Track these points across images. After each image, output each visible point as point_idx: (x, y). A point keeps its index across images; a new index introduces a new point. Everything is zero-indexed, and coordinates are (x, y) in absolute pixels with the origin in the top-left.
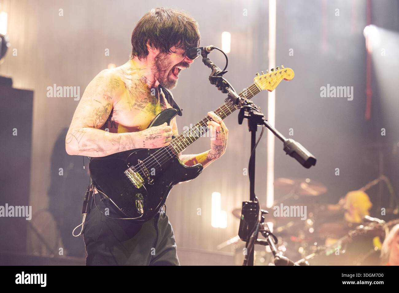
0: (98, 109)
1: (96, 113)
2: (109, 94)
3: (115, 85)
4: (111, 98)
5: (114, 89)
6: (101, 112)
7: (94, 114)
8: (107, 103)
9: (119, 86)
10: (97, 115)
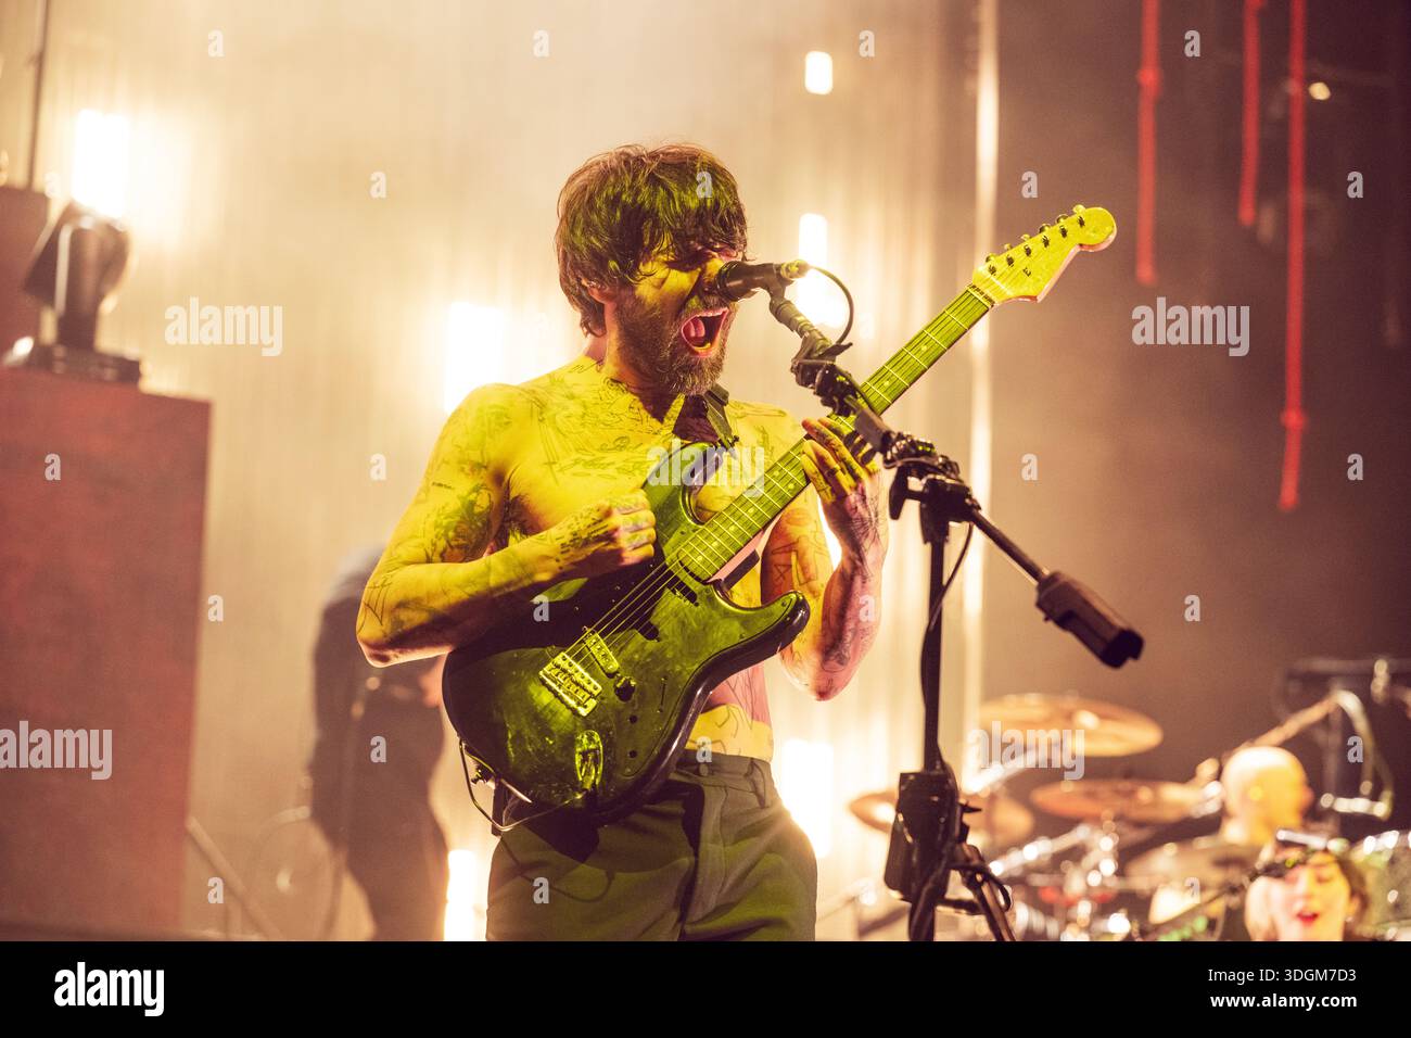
0: (443, 508)
1: (437, 522)
2: (475, 456)
3: (493, 425)
4: (485, 468)
5: (493, 436)
6: (452, 517)
7: (426, 525)
8: (472, 486)
9: (507, 423)
10: (437, 526)
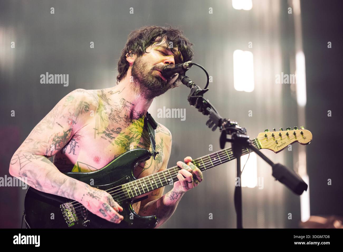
0: (58, 134)
1: (54, 139)
2: (74, 119)
3: (83, 109)
4: (76, 123)
5: (81, 113)
6: (59, 138)
7: (50, 139)
8: (69, 129)
9: (88, 110)
10: (54, 140)
